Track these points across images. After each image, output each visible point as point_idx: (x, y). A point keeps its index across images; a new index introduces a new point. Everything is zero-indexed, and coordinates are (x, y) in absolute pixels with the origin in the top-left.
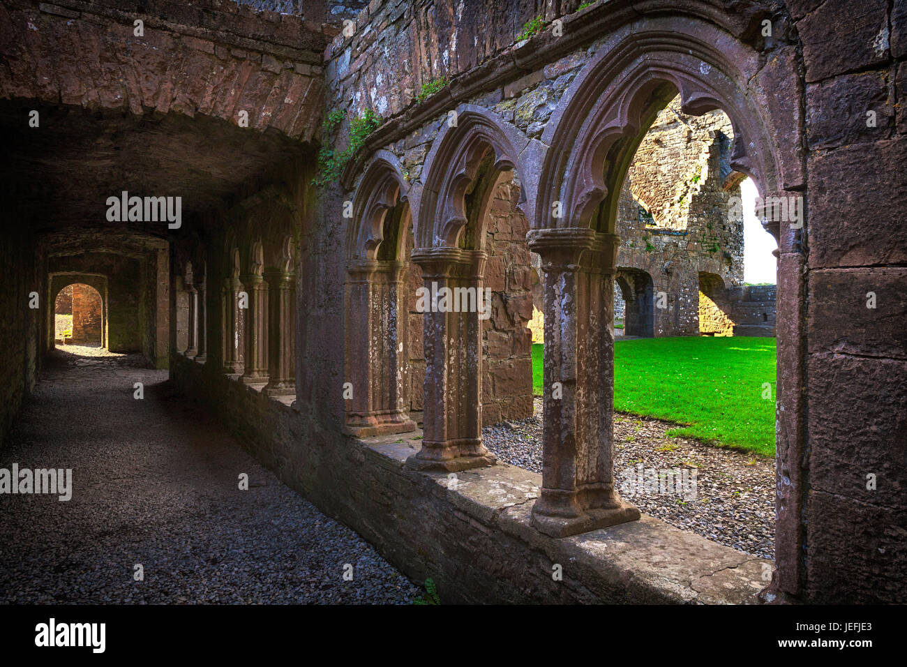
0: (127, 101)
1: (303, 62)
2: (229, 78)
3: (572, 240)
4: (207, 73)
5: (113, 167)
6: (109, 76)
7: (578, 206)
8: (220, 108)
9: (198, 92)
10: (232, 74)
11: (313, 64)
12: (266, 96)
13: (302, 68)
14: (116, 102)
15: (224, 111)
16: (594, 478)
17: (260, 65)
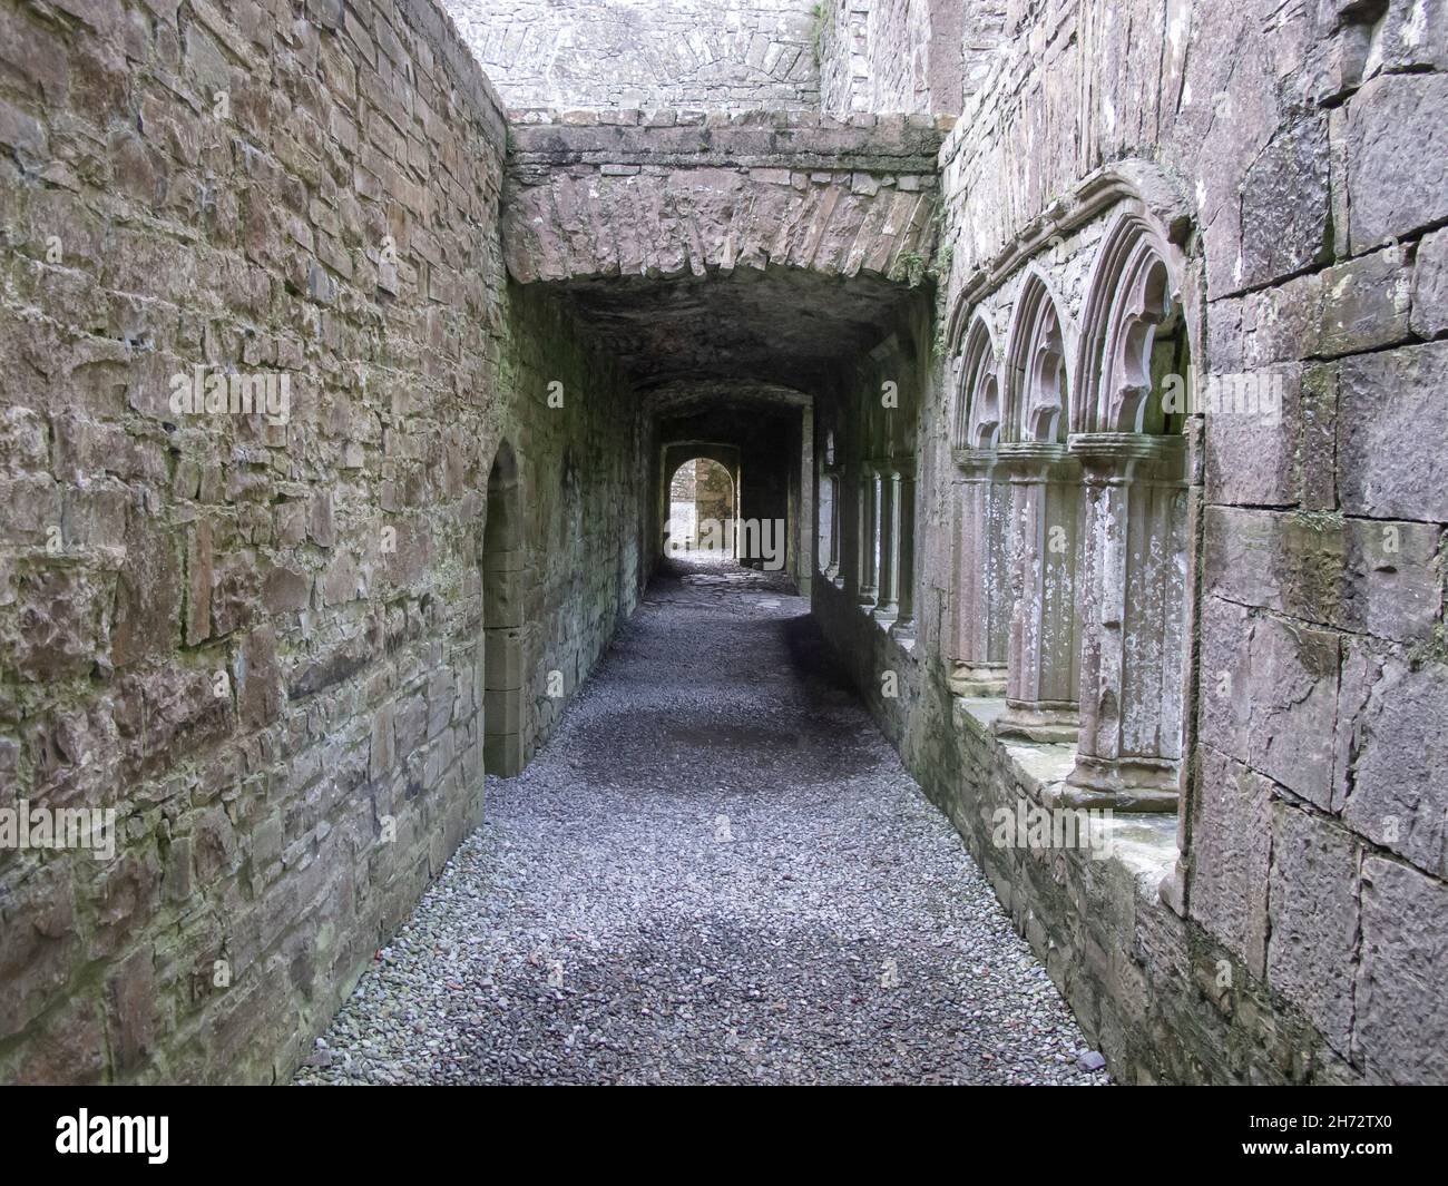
0: (687, 262)
1: (908, 173)
2: (808, 213)
3: (1109, 447)
4: (781, 210)
5: (706, 313)
6: (668, 235)
7: (1114, 406)
8: (796, 256)
9: (769, 238)
10: (814, 205)
11: (922, 173)
12: (858, 227)
13: (909, 182)
14: (676, 265)
15: (802, 256)
16: (1150, 751)
17: (849, 188)
